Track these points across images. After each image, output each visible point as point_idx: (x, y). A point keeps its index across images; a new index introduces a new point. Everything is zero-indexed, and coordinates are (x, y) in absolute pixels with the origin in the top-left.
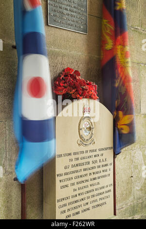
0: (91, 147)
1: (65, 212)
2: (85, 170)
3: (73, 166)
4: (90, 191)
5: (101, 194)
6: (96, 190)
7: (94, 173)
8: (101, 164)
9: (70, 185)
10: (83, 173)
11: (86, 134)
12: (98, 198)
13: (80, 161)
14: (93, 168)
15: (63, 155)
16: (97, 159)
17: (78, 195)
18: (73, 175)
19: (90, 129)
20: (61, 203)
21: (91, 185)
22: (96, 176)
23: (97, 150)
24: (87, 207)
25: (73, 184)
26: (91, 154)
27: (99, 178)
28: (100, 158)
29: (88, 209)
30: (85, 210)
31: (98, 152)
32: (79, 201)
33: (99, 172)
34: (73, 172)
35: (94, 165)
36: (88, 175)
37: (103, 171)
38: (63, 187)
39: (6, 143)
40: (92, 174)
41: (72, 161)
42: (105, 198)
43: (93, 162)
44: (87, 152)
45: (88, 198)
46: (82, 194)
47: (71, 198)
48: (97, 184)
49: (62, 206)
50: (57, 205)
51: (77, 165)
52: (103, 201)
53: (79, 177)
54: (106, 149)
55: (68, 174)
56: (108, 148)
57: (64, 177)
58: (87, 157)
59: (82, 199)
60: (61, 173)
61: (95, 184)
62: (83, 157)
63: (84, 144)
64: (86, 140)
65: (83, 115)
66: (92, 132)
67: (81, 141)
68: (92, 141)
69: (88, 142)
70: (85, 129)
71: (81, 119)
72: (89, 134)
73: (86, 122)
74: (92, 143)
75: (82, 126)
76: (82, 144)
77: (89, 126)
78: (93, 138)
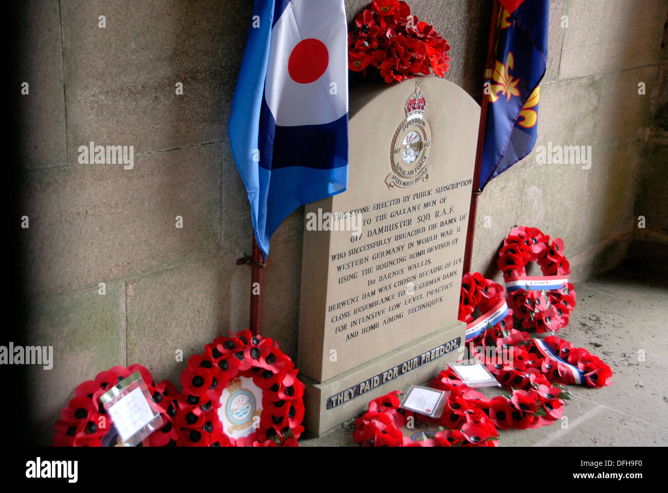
0: (420, 187)
1: (344, 327)
2: (398, 238)
3: (370, 234)
4: (407, 280)
5: (431, 282)
6: (421, 275)
7: (419, 243)
8: (438, 221)
9: (360, 274)
10: (395, 244)
11: (407, 159)
12: (424, 291)
13: (389, 221)
14: (418, 231)
16: (431, 210)
17: (377, 291)
18: (370, 253)
19: (419, 146)
20: (338, 312)
21: (410, 268)
22: (424, 247)
23: (433, 192)
24: (397, 312)
25: (369, 271)
26: (417, 202)
27: (431, 250)
28: (439, 207)
29: (399, 316)
30: (391, 320)
31: (434, 196)
32: (379, 302)
33: (433, 238)
34: (370, 247)
35: (422, 225)
36: (406, 247)
37: (442, 235)
38: (343, 280)
39: (221, 188)
40: (415, 244)
41: (369, 222)
42: (441, 289)
43: (420, 219)
44: (407, 199)
45: (400, 294)
46: (388, 287)
47: (360, 298)
48: (424, 263)
49: (338, 318)
50: (329, 316)
51: (381, 230)
52: (436, 296)
53: (382, 254)
54: (455, 187)
55: (359, 250)
56: (461, 184)
57: (348, 259)
58: (406, 211)
59: (386, 298)
60: (341, 251)
61: (420, 265)
62: (395, 212)
63: (402, 183)
64: (406, 173)
65: (406, 117)
66: (424, 153)
67: (394, 178)
68: (421, 172)
69: (413, 178)
70: (408, 147)
71: (398, 129)
72: (416, 158)
73: (412, 132)
74: (422, 179)
75: (400, 143)
76: (396, 183)
77: (417, 140)
78: (424, 167)
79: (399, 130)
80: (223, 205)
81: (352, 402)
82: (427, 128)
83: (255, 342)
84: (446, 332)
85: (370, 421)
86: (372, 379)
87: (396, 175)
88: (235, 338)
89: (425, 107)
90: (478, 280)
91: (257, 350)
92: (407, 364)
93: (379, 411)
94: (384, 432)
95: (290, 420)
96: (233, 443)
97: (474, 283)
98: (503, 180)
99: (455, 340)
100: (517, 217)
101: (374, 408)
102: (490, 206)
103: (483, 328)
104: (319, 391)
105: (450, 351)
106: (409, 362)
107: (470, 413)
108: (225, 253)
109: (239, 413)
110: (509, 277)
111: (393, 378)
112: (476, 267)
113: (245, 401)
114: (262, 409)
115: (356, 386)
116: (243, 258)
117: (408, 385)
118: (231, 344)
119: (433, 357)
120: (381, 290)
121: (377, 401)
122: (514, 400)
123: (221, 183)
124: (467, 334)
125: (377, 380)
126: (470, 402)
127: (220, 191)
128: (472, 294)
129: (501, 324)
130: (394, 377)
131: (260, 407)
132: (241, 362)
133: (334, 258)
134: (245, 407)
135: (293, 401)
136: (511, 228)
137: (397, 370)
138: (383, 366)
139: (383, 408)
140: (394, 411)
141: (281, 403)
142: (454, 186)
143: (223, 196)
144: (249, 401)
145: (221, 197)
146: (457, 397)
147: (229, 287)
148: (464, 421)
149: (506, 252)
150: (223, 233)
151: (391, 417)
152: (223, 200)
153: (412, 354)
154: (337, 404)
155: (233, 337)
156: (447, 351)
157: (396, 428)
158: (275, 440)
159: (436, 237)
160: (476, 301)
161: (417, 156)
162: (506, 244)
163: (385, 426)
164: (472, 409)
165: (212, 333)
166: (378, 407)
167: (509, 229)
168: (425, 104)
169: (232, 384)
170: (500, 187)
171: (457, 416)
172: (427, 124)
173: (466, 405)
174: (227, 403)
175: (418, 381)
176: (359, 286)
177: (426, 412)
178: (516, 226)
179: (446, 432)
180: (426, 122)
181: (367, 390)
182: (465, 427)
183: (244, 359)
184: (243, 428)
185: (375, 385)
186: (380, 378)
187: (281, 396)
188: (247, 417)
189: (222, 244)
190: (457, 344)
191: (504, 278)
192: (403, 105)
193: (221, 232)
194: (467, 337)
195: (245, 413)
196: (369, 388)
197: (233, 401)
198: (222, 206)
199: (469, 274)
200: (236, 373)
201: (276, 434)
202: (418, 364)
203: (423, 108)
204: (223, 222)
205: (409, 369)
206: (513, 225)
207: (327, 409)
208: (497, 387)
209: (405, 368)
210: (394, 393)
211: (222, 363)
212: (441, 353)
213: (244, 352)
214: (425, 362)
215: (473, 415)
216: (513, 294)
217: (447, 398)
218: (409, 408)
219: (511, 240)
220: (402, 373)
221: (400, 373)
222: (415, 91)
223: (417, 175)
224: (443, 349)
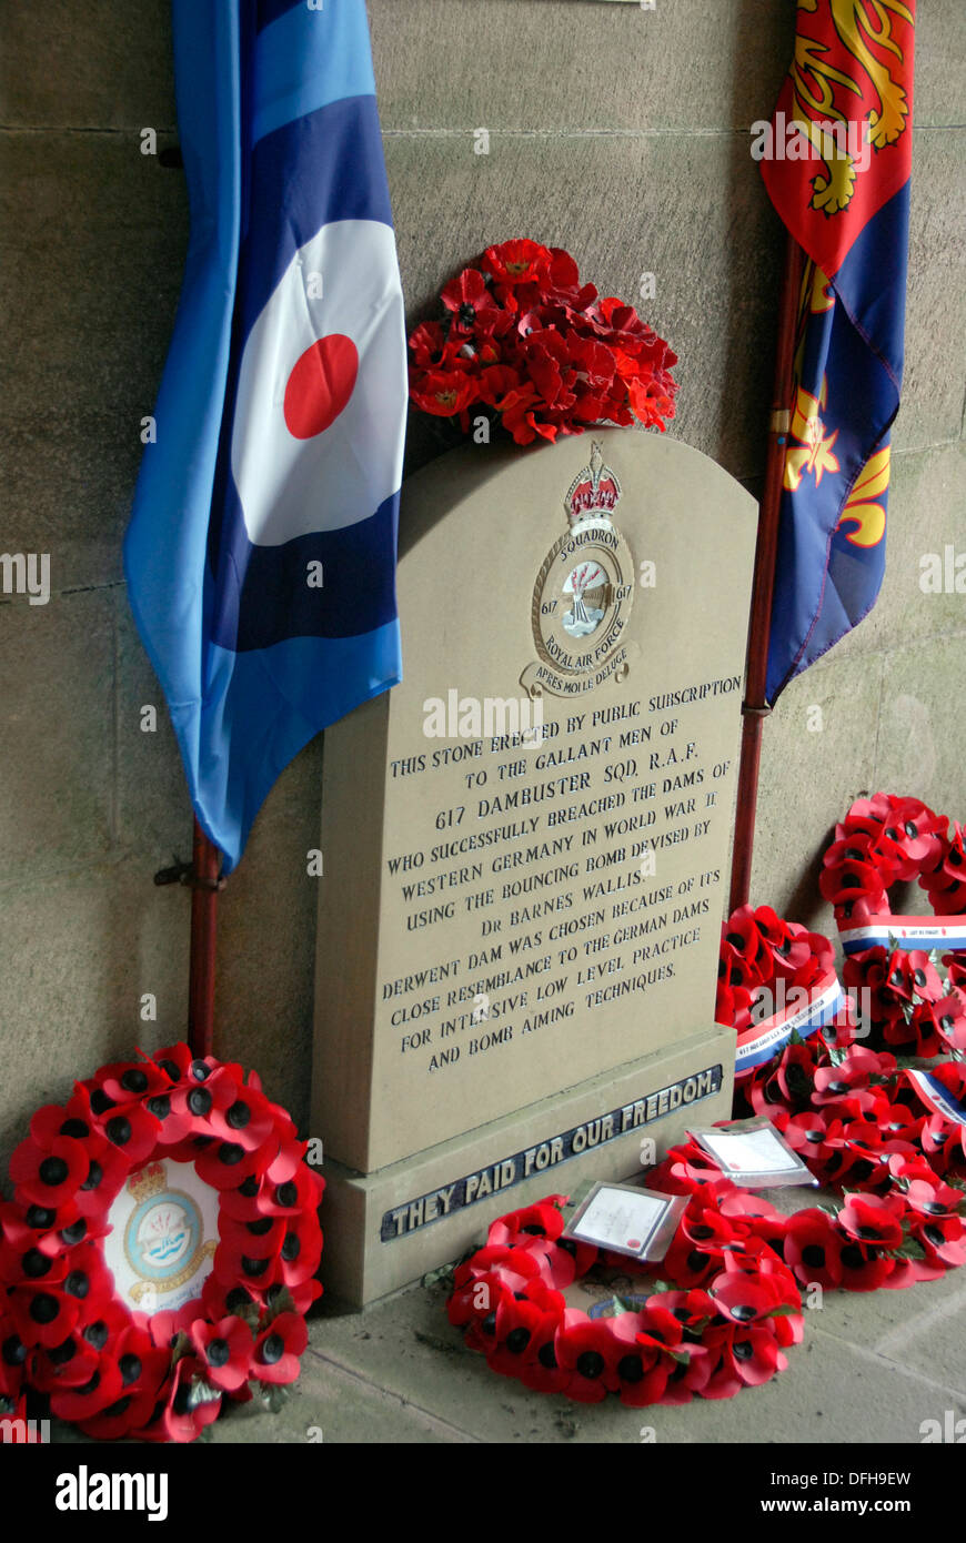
0: (610, 694)
1: (424, 1037)
2: (557, 818)
3: (484, 809)
4: (583, 923)
5: (644, 929)
6: (618, 911)
7: (609, 831)
8: (657, 778)
9: (461, 907)
10: (547, 834)
11: (575, 627)
12: (625, 950)
13: (531, 779)
14: (606, 804)
15: (429, 761)
16: (640, 752)
17: (506, 950)
18: (487, 855)
19: (606, 596)
20: (406, 1001)
21: (588, 893)
22: (625, 840)
23: (643, 708)
24: (558, 1000)
25: (483, 899)
26: (599, 732)
27: (641, 848)
28: (660, 744)
29: (564, 1012)
30: (543, 1020)
31: (646, 717)
32: (512, 977)
33: (645, 820)
34: (486, 840)
35: (615, 787)
36: (577, 842)
37: (669, 812)
38: (420, 921)
39: (112, 697)
40: (601, 833)
41: (481, 781)
42: (669, 946)
43: (611, 774)
44: (577, 724)
45: (566, 956)
46: (533, 941)
47: (463, 967)
48: (624, 881)
49: (408, 1015)
50: (383, 1009)
51: (512, 800)
52: (657, 962)
53: (517, 858)
54: (697, 696)
55: (457, 849)
56: (712, 688)
57: (430, 870)
58: (575, 753)
59: (529, 966)
60: (412, 851)
61: (614, 884)
62: (548, 756)
63: (563, 686)
64: (574, 662)
65: (568, 526)
66: (616, 614)
67: (542, 672)
68: (612, 660)
69: (589, 673)
70: (577, 598)
71: (550, 555)
72: (597, 625)
73: (585, 564)
74: (613, 675)
75: (555, 588)
76: (547, 685)
77: (600, 580)
78: (619, 646)
79: (551, 558)
80: (119, 739)
81: (444, 1223)
82: (623, 553)
83: (200, 1073)
84: (686, 1052)
85: (488, 1268)
86: (497, 1168)
87: (546, 666)
88: (149, 1064)
89: (616, 502)
90: (767, 924)
91: (203, 1093)
92: (587, 1130)
93: (511, 1246)
94: (520, 1296)
95: (286, 1266)
96: (140, 1325)
97: (756, 932)
98: (828, 680)
99: (709, 1072)
100: (867, 772)
101: (500, 1238)
102: (798, 744)
103: (779, 1043)
104: (361, 1194)
105: (696, 1098)
106: (591, 1125)
107: (735, 1250)
108: (125, 858)
109: (158, 1250)
110: (849, 917)
111: (549, 1165)
112: (765, 892)
113: (175, 1219)
114: (219, 1239)
115: (457, 1182)
116: (172, 869)
117: (588, 1183)
118: (139, 1079)
119: (651, 1114)
120: (515, 947)
121: (508, 1221)
122: (845, 1217)
123: (114, 685)
124: (739, 1057)
125: (509, 1170)
126: (735, 1222)
127: (111, 704)
128: (751, 959)
129: (827, 1032)
130: (553, 1161)
131: (212, 1235)
132: (162, 1122)
133: (394, 866)
134: (173, 1235)
135: (294, 1221)
136: (852, 797)
137: (561, 1144)
138: (525, 1134)
139: (523, 1238)
140: (550, 1246)
141: (265, 1224)
142: (698, 693)
143: (120, 719)
144: (185, 1219)
145: (114, 722)
146: (705, 1211)
147: (137, 939)
148: (720, 1268)
149: (841, 857)
150: (120, 806)
151: (542, 1262)
152: (119, 727)
153: (599, 1105)
154: (407, 1229)
155: (146, 1062)
156: (687, 1098)
157: (551, 1286)
158: (246, 1317)
159: (652, 818)
160: (761, 975)
161: (599, 621)
162: (839, 837)
163: (525, 1283)
164: (741, 1240)
165: (95, 1052)
166: (511, 1236)
167: (847, 801)
168: (616, 494)
169: (141, 1179)
170: (821, 700)
171: (705, 1257)
172: (623, 543)
173: (728, 1229)
174: (128, 1226)
175: (615, 1171)
176: (460, 937)
177: (628, 1247)
178: (864, 793)
179: (673, 1295)
180: (619, 537)
181: (485, 1194)
182: (720, 1283)
183: (170, 1115)
184: (168, 1289)
185: (505, 1181)
186: (516, 1163)
187: (264, 1206)
188: (180, 1259)
189: (119, 833)
190: (713, 1081)
191: (835, 921)
192: (562, 497)
193: (115, 804)
194: (739, 1065)
195: (175, 1250)
196: (489, 1190)
197: (146, 1221)
198: (115, 742)
199: (744, 910)
200: (148, 1149)
201: (253, 1300)
202: (614, 1129)
203: (611, 505)
204: (121, 780)
205: (592, 1142)
206: (858, 791)
207: (383, 1240)
208: (808, 1187)
209: (580, 1140)
210: (551, 1202)
211: (114, 1126)
212: (674, 1104)
213: (171, 1099)
214: (631, 1125)
215: (740, 1255)
216: (858, 958)
217: (682, 1211)
218: (586, 1238)
219: (854, 827)
220: (574, 1153)
221: (569, 1151)
222: (591, 465)
223: (597, 667)
224: (676, 1095)
